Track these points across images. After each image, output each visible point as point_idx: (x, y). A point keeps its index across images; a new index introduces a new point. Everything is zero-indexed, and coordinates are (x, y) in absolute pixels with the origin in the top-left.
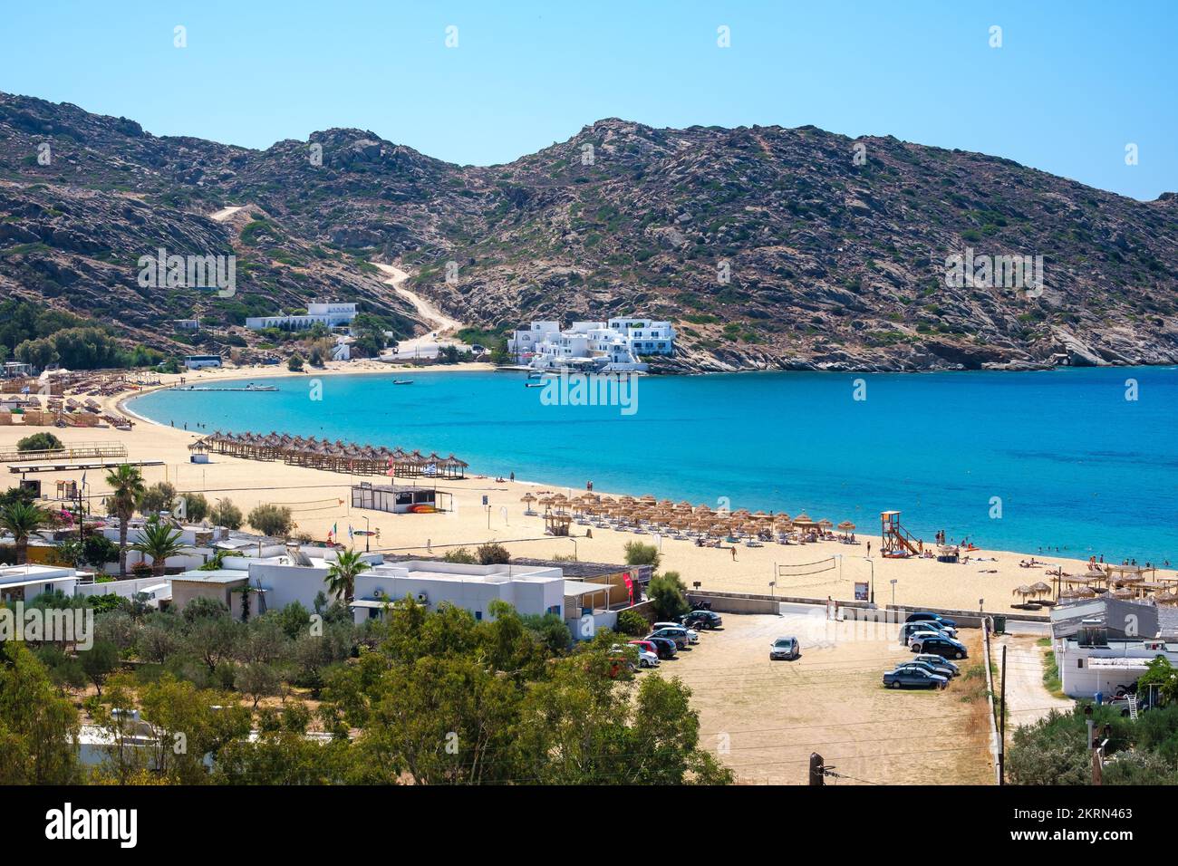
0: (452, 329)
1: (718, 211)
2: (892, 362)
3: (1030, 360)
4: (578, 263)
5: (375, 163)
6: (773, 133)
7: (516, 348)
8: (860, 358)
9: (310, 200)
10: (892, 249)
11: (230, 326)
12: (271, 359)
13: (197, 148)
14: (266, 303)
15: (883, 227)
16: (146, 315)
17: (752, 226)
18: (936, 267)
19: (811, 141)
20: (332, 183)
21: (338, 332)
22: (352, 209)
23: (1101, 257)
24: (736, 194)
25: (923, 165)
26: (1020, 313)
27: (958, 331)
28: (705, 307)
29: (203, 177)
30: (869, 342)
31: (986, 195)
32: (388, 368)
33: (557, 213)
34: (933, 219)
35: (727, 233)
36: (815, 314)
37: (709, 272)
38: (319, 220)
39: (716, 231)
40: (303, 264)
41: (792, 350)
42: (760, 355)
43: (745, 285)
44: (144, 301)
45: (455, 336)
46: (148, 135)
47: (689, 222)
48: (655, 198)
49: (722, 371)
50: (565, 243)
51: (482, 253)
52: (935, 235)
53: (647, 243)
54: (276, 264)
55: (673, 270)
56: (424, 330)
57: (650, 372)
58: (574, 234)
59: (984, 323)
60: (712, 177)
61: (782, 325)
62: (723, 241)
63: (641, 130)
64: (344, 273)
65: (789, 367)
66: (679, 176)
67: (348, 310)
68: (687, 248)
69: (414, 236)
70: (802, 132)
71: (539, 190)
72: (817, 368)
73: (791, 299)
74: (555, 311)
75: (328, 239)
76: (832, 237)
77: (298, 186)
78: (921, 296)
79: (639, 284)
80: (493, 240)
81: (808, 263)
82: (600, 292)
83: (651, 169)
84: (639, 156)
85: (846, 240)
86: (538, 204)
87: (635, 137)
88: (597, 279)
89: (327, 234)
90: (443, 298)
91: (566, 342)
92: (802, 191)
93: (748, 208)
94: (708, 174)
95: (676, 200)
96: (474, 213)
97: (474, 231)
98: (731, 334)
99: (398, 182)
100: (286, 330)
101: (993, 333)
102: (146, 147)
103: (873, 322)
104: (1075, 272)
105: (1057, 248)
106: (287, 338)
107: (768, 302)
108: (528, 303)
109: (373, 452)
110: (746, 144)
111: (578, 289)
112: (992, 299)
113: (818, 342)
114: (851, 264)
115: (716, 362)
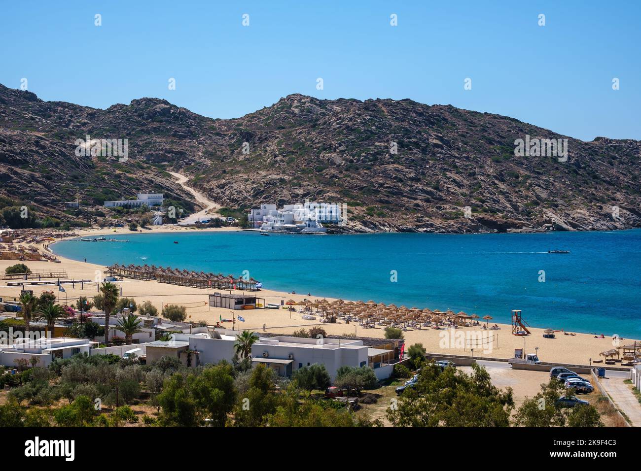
0: (215, 208)
1: (360, 145)
2: (459, 228)
3: (533, 227)
4: (284, 172)
5: (168, 117)
6: (388, 103)
7: (253, 219)
8: (441, 225)
9: (132, 137)
10: (455, 167)
11: (96, 206)
12: (119, 224)
13: (67, 108)
14: (114, 193)
15: (450, 154)
16: (49, 199)
17: (380, 153)
18: (479, 177)
19: (409, 107)
20: (144, 128)
21: (155, 210)
22: (155, 142)
23: (567, 172)
24: (369, 136)
25: (469, 121)
26: (525, 202)
27: (493, 211)
28: (355, 197)
29: (72, 124)
30: (445, 217)
31: (504, 138)
32: (183, 230)
33: (270, 146)
34: (477, 150)
35: (366, 157)
36: (416, 202)
37: (357, 178)
38: (138, 148)
39: (359, 156)
40: (133, 172)
41: (404, 221)
42: (387, 224)
43: (377, 185)
44: (48, 192)
45: (217, 212)
46: (41, 101)
47: (344, 151)
48: (325, 137)
49: (366, 232)
50: (276, 162)
51: (229, 167)
52: (478, 159)
53: (321, 162)
54: (118, 172)
55: (336, 177)
56: (200, 209)
57: (327, 232)
58: (280, 157)
59: (507, 207)
60: (356, 126)
61: (397, 207)
62: (364, 162)
63: (313, 100)
64: (155, 177)
65: (403, 230)
66: (338, 126)
67: (159, 198)
68: (344, 165)
69: (190, 157)
70: (403, 102)
71: (258, 132)
72: (418, 231)
73: (402, 193)
74: (272, 199)
75: (143, 158)
76: (422, 159)
77: (125, 129)
78: (472, 192)
79: (318, 184)
80: (234, 160)
81: (410, 173)
82: (297, 189)
83: (321, 121)
84: (312, 115)
85: (430, 161)
86: (258, 140)
87: (310, 104)
88: (295, 181)
89: (142, 155)
90: (210, 191)
91: (281, 216)
92: (406, 134)
93: (377, 144)
94: (354, 124)
95: (337, 138)
96: (222, 145)
97: (223, 154)
98: (370, 212)
99: (181, 127)
100: (126, 208)
101: (512, 213)
102: (40, 107)
103: (447, 206)
104: (553, 179)
105: (543, 166)
106: (127, 212)
107: (389, 195)
108: (256, 195)
109: (207, 276)
110: (375, 108)
111: (285, 187)
112: (510, 194)
113: (418, 217)
114: (434, 175)
115: (363, 227)
